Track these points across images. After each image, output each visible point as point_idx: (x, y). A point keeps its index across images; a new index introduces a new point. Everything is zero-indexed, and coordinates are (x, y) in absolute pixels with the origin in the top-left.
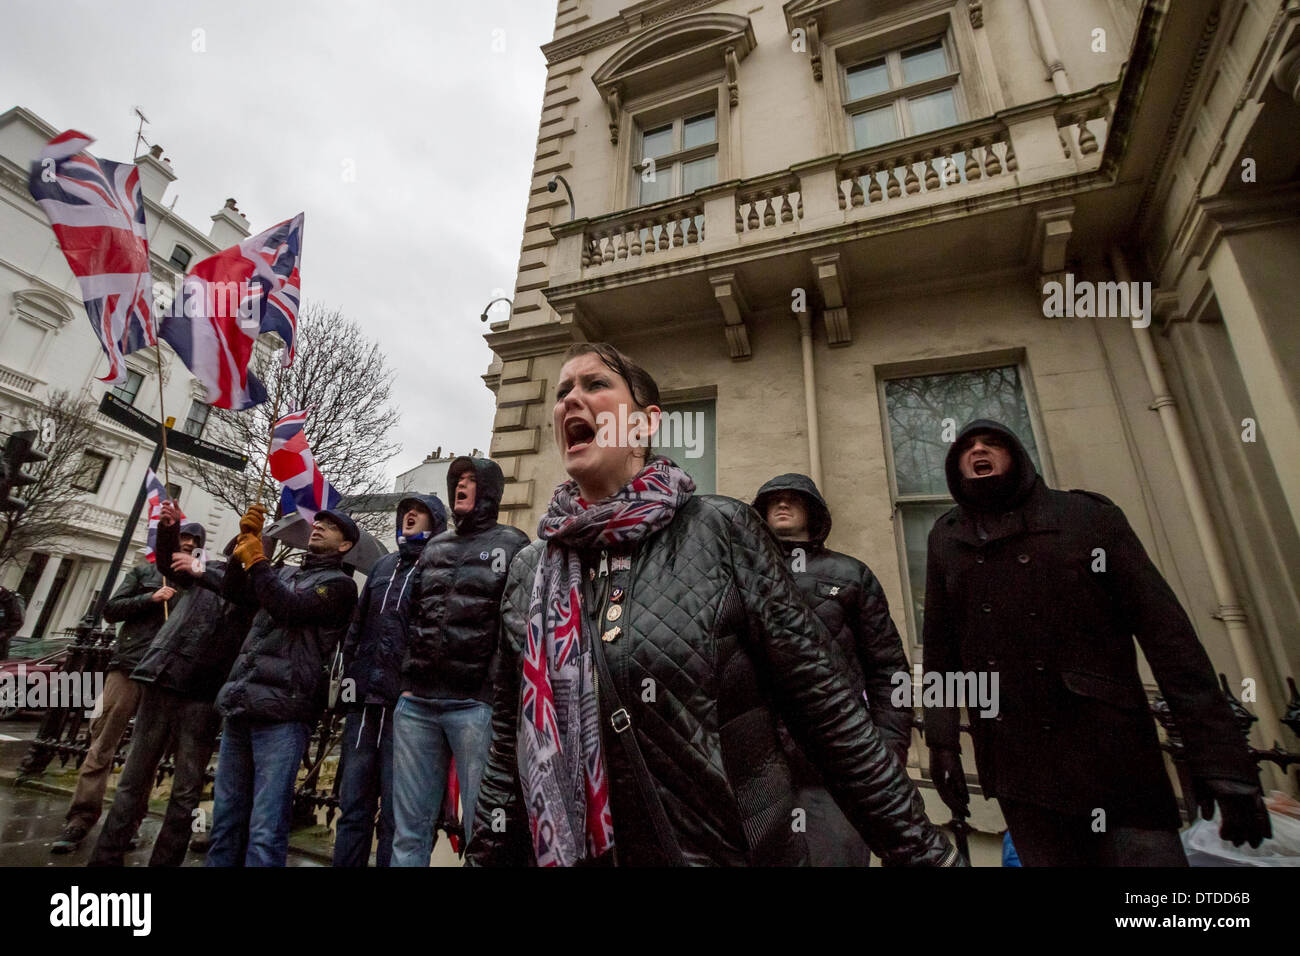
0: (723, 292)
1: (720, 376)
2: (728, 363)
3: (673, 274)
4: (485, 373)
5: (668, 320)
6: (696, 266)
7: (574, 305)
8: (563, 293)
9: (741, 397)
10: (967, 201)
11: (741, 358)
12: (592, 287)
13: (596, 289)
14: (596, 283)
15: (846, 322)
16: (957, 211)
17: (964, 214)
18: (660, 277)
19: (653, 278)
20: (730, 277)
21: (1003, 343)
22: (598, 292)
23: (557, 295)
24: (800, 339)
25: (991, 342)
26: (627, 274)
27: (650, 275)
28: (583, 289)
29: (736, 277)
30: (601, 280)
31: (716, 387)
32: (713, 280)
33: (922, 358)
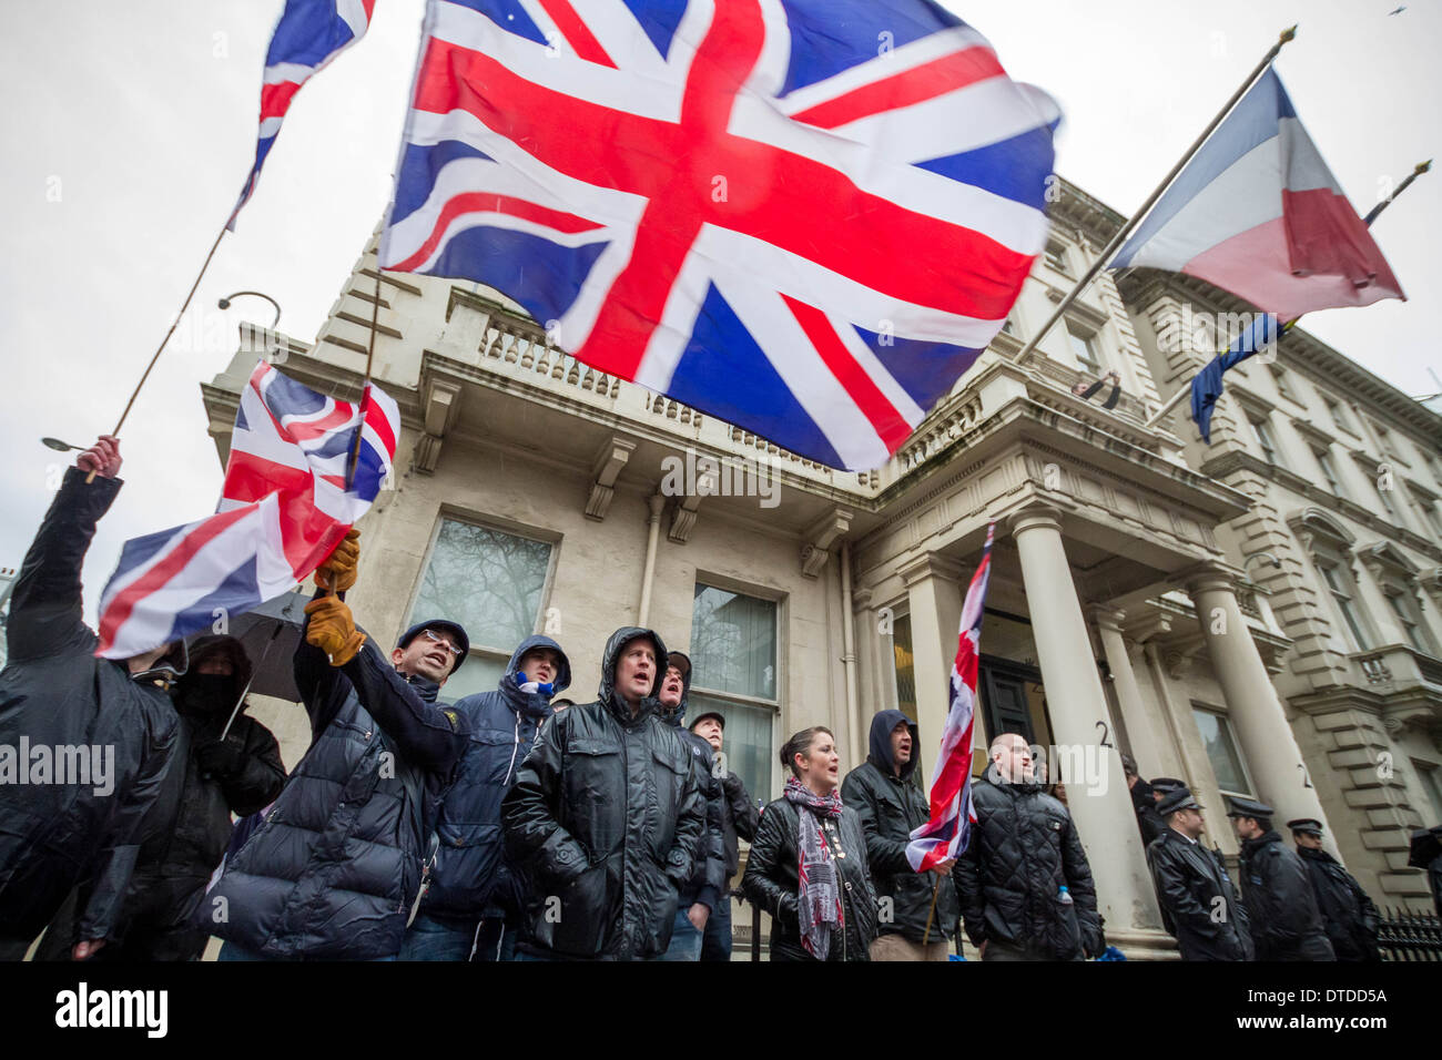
0: (620, 456)
1: (567, 523)
2: (578, 517)
3: (583, 415)
5: (535, 449)
6: (607, 420)
8: (452, 368)
9: (584, 555)
10: (808, 480)
11: (594, 517)
12: (491, 381)
13: (495, 386)
14: (497, 380)
16: (800, 484)
17: (802, 488)
18: (568, 411)
19: (561, 408)
20: (631, 446)
22: (496, 390)
23: (444, 366)
24: (649, 524)
26: (537, 390)
27: (560, 404)
28: (479, 378)
30: (505, 380)
31: (562, 535)
32: (616, 441)
33: (728, 575)
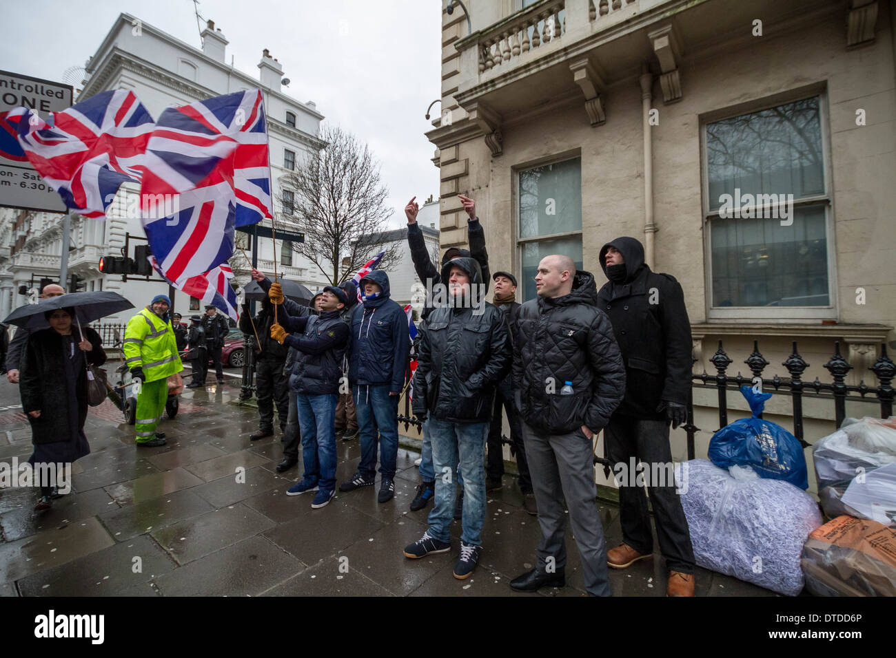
0: (580, 76)
1: (584, 140)
2: (589, 129)
3: (543, 67)
4: (433, 157)
5: (547, 102)
6: (559, 58)
7: (476, 104)
8: (468, 96)
9: (598, 154)
11: (598, 124)
12: (487, 89)
13: (490, 90)
14: (489, 85)
15: (678, 82)
18: (533, 71)
19: (528, 74)
20: (584, 62)
21: (808, 79)
22: (491, 92)
23: (465, 98)
24: (642, 102)
25: (797, 80)
26: (510, 73)
27: (526, 72)
28: (481, 91)
29: (590, 61)
30: (493, 82)
31: (580, 148)
32: (572, 67)
